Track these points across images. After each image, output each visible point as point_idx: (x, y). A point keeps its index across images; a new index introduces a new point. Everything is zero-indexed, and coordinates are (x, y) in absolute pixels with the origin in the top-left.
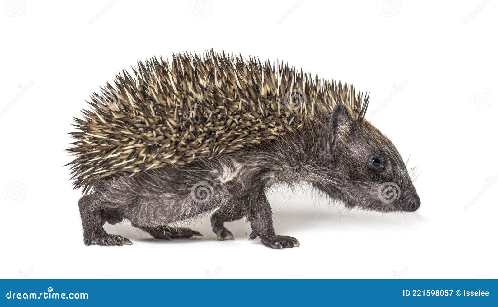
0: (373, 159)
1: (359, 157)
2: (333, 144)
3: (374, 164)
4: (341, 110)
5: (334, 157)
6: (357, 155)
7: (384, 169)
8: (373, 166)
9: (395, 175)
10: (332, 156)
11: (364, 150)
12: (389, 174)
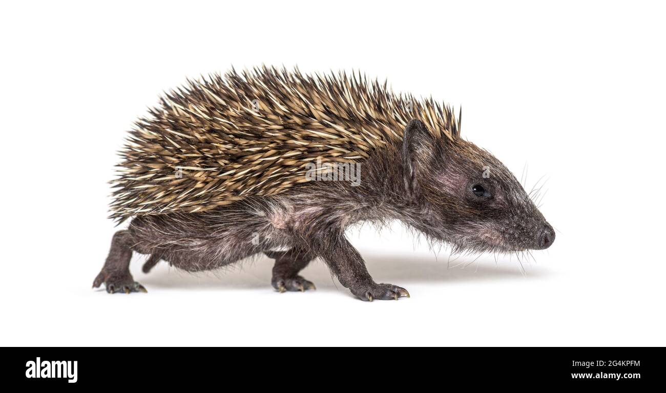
0: (473, 188)
1: (453, 189)
2: (413, 177)
3: (477, 195)
4: (416, 128)
5: (416, 196)
6: (449, 187)
7: (492, 198)
8: (476, 198)
9: (511, 202)
10: (414, 196)
11: (458, 178)
12: (501, 204)
